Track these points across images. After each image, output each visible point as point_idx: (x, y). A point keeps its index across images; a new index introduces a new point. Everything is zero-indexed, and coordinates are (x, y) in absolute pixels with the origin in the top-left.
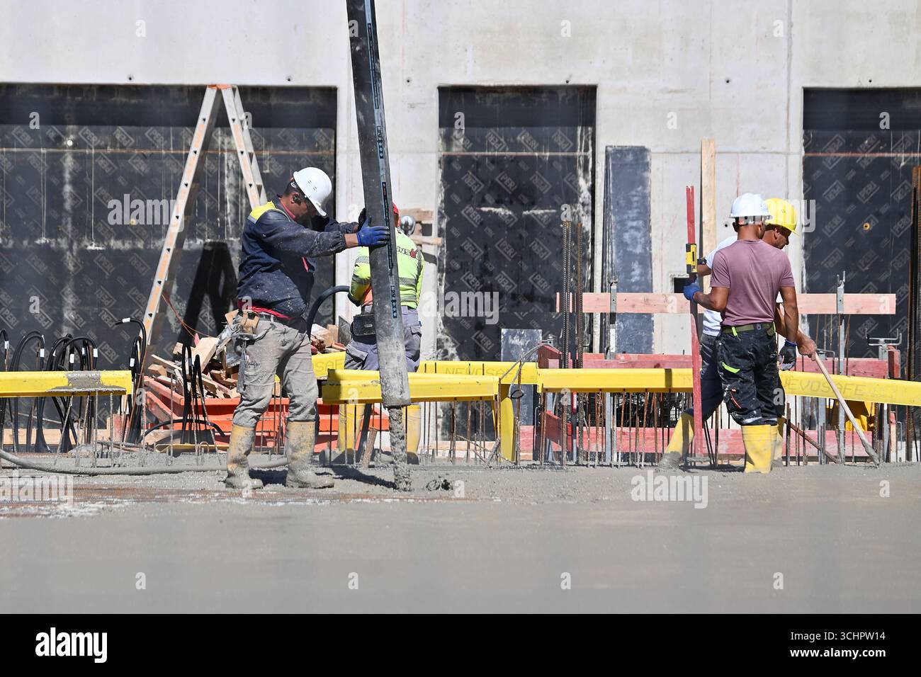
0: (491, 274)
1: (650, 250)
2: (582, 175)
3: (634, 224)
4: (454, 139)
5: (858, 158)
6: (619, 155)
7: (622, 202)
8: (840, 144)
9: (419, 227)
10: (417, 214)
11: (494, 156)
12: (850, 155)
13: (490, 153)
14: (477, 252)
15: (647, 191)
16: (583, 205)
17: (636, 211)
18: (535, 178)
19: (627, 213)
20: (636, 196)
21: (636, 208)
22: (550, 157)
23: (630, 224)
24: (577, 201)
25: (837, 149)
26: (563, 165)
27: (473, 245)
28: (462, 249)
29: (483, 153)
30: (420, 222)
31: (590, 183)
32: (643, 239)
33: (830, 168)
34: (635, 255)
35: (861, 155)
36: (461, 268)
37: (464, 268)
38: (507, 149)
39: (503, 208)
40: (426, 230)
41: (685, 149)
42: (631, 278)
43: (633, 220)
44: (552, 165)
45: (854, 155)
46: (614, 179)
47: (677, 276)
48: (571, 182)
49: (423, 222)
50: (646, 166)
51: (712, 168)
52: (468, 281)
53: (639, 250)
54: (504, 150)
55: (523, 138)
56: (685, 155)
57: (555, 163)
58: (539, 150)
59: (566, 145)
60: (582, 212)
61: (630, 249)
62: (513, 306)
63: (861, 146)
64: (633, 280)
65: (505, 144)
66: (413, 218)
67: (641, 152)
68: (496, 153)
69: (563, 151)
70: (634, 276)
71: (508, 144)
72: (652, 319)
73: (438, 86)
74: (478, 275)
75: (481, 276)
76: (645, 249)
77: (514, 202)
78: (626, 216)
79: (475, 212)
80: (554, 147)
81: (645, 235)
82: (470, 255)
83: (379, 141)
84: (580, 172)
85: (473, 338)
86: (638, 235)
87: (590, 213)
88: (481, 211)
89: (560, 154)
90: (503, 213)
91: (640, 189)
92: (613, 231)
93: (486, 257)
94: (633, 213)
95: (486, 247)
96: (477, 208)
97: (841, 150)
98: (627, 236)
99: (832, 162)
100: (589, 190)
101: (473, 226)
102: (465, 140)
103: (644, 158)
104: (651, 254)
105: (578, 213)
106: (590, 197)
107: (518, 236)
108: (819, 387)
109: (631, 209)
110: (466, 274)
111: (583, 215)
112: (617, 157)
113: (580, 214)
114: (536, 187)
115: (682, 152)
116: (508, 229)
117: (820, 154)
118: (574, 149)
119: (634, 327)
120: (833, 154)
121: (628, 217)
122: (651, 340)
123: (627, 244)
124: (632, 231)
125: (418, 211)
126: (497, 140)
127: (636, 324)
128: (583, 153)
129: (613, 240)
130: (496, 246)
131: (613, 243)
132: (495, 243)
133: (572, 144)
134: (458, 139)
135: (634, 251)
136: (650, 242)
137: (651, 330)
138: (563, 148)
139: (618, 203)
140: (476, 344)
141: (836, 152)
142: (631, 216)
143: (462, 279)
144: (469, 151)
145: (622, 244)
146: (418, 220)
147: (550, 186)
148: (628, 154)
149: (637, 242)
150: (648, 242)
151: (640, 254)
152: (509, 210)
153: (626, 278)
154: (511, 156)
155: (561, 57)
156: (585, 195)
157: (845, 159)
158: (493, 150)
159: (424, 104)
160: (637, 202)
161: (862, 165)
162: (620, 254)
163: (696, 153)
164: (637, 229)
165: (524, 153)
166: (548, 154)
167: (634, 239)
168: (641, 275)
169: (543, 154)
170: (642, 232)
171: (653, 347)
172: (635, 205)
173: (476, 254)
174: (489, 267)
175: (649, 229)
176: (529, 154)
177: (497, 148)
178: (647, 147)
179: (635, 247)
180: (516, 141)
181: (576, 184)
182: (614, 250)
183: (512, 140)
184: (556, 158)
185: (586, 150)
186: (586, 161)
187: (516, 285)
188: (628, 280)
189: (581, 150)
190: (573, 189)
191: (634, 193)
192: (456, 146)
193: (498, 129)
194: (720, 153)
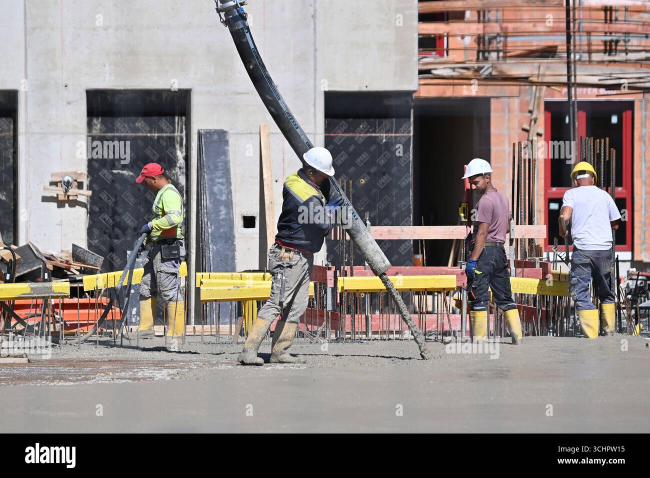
0: (119, 215)
1: (231, 197)
2: (179, 148)
3: (220, 180)
4: (93, 125)
5: (356, 137)
6: (208, 136)
7: (212, 167)
8: (344, 128)
9: (76, 184)
10: (74, 175)
11: (121, 136)
12: (351, 135)
13: (118, 134)
14: (110, 200)
15: (228, 159)
16: (180, 168)
17: (221, 172)
18: (148, 150)
19: (216, 173)
20: (220, 162)
21: (221, 170)
22: (158, 137)
23: (218, 180)
24: (176, 166)
25: (343, 131)
26: (166, 142)
27: (108, 196)
28: (100, 198)
29: (113, 134)
30: (76, 181)
31: (184, 154)
32: (226, 191)
33: (339, 143)
34: (222, 201)
35: (358, 135)
36: (100, 211)
37: (102, 211)
38: (129, 132)
39: (127, 170)
40: (80, 186)
41: (249, 132)
42: (219, 216)
43: (219, 178)
44: (159, 142)
45: (354, 135)
46: (205, 151)
47: (245, 215)
48: (172, 153)
49: (78, 180)
50: (226, 143)
51: (268, 144)
52: (104, 219)
53: (224, 198)
54: (127, 132)
55: (140, 124)
56: (249, 135)
57: (161, 141)
58: (150, 132)
59: (168, 129)
60: (179, 173)
61: (218, 197)
62: (134, 236)
63: (358, 129)
64: (221, 218)
65: (128, 128)
66: (72, 178)
67: (222, 134)
68: (122, 134)
69: (166, 133)
70: (222, 215)
71: (130, 128)
72: (235, 243)
73: (86, 89)
74: (111, 215)
75: (113, 216)
76: (228, 197)
77: (135, 166)
78: (214, 176)
79: (109, 174)
80: (161, 130)
81: (227, 188)
82: (105, 202)
83: (291, 119)
84: (178, 146)
85: (108, 257)
86: (223, 188)
87: (185, 174)
88: (113, 173)
89: (164, 135)
90: (127, 174)
91: (223, 157)
92: (207, 185)
93: (116, 203)
94: (219, 174)
95: (116, 197)
96: (110, 171)
97: (345, 132)
98: (215, 189)
99: (340, 139)
100: (183, 158)
101: (107, 183)
102: (101, 125)
103: (225, 137)
104: (232, 200)
105: (176, 173)
106: (185, 163)
107: (137, 189)
108: (518, 286)
109: (217, 171)
110: (103, 214)
111: (180, 175)
112: (207, 137)
113: (178, 175)
114: (148, 157)
115: (247, 133)
116: (131, 184)
117: (332, 135)
118: (174, 132)
119: (223, 248)
120: (340, 135)
121: (216, 176)
122: (234, 257)
123: (216, 194)
124: (219, 185)
125: (75, 173)
126: (122, 126)
127: (224, 247)
128: (179, 134)
129: (207, 192)
130: (123, 196)
131: (207, 194)
132: (122, 194)
133: (172, 128)
134: (96, 125)
135: (221, 198)
136: (231, 192)
137: (234, 250)
138: (166, 131)
139: (209, 167)
140: (110, 261)
141: (343, 133)
142: (218, 175)
143: (100, 218)
144: (104, 133)
145: (212, 194)
146: (75, 179)
147: (158, 156)
148: (214, 135)
149: (222, 192)
150: (230, 192)
151: (225, 201)
152: (131, 171)
153: (216, 216)
154: (132, 136)
155: (167, 71)
156: (181, 162)
157: (348, 137)
158: (120, 132)
159: (77, 101)
160: (221, 166)
161: (359, 141)
162: (212, 201)
163: (257, 133)
164: (222, 184)
165: (140, 134)
166: (156, 135)
167: (221, 190)
168: (226, 214)
169: (153, 134)
170: (225, 186)
171: (235, 261)
172: (220, 168)
173: (109, 201)
174: (118, 210)
175: (230, 184)
176: (144, 134)
177: (122, 130)
178: (225, 129)
179: (221, 196)
180: (135, 126)
181: (175, 154)
182: (208, 198)
183: (132, 126)
184: (162, 137)
185: (182, 132)
186: (182, 139)
187: (136, 222)
188: (218, 218)
189: (178, 132)
190: (173, 158)
191: (219, 160)
192: (96, 129)
193: (123, 118)
194: (271, 134)
